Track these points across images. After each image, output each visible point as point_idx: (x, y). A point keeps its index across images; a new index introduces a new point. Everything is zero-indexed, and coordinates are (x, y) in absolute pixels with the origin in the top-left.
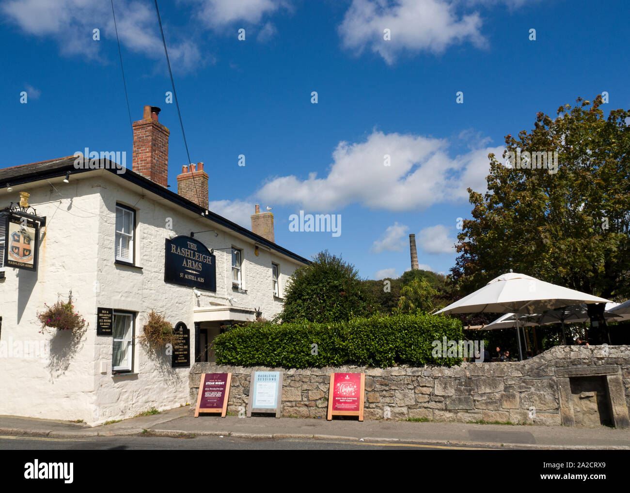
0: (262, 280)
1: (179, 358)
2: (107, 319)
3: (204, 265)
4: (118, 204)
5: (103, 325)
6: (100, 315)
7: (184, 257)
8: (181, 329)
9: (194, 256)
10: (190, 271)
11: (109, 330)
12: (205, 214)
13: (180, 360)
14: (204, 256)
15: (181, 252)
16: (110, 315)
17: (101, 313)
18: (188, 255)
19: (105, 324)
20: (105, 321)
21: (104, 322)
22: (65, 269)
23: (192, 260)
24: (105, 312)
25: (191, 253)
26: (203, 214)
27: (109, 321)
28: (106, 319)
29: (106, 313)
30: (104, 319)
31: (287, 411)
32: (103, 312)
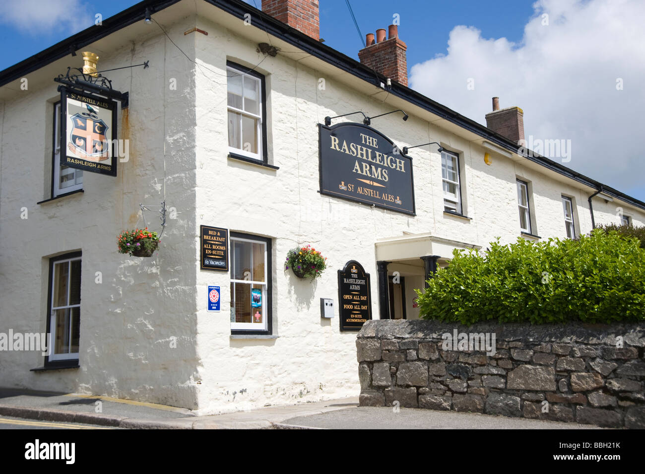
0: (499, 204)
1: (352, 316)
2: (218, 245)
3: (392, 172)
4: (230, 63)
5: (212, 254)
6: (206, 237)
7: (356, 158)
8: (354, 270)
9: (374, 157)
10: (368, 182)
11: (222, 263)
12: (386, 85)
13: (354, 318)
14: (391, 159)
15: (349, 149)
16: (223, 239)
17: (207, 234)
18: (362, 155)
19: (214, 252)
20: (214, 247)
21: (212, 250)
22: (156, 169)
23: (370, 164)
24: (215, 233)
25: (367, 151)
26: (382, 85)
27: (222, 248)
28: (215, 244)
29: (216, 236)
30: (212, 245)
31: (529, 409)
32: (210, 232)
